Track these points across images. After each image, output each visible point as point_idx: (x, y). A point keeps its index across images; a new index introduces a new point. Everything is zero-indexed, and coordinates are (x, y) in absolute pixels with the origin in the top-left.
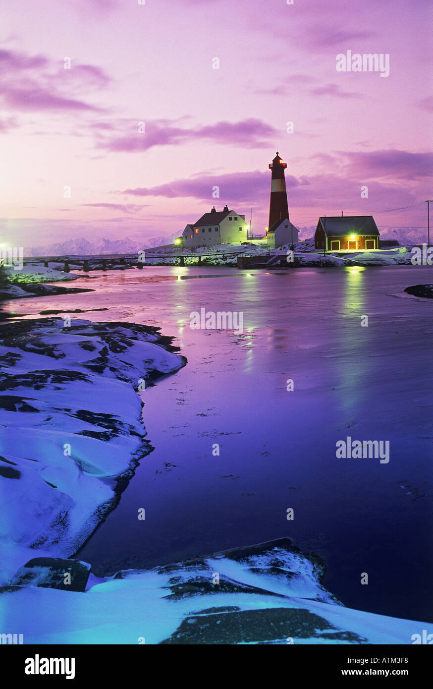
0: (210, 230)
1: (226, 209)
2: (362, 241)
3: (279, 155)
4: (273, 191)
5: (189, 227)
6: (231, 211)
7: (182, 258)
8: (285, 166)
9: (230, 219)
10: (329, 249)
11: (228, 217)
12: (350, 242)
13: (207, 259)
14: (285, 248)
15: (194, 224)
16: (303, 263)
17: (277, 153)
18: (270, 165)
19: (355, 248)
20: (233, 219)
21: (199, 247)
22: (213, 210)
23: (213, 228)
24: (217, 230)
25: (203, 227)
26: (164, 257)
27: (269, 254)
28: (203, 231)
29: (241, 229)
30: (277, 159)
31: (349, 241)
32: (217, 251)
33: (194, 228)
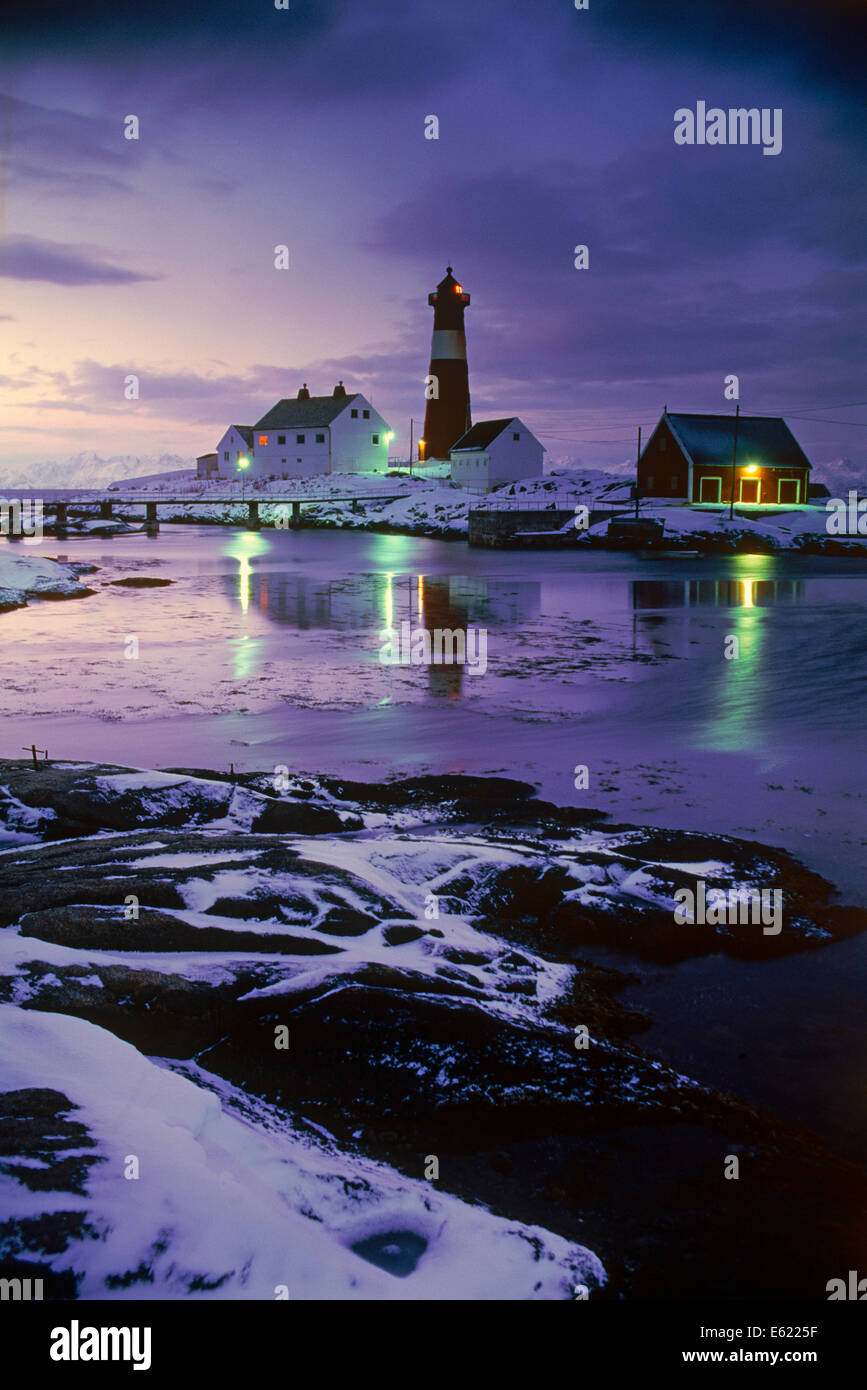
0: (301, 439)
1: (340, 391)
2: (769, 480)
3: (452, 274)
4: (438, 357)
5: (239, 438)
6: (354, 396)
8: (464, 301)
9: (354, 414)
10: (696, 499)
11: (347, 411)
12: (744, 481)
13: (312, 510)
14: (523, 489)
15: (253, 425)
17: (449, 270)
18: (431, 296)
19: (754, 500)
20: (360, 414)
21: (272, 478)
22: (304, 393)
23: (310, 435)
24: (320, 439)
25: (281, 433)
26: (186, 503)
28: (282, 440)
29: (376, 440)
30: (449, 283)
31: (743, 478)
32: (333, 492)
33: (254, 432)
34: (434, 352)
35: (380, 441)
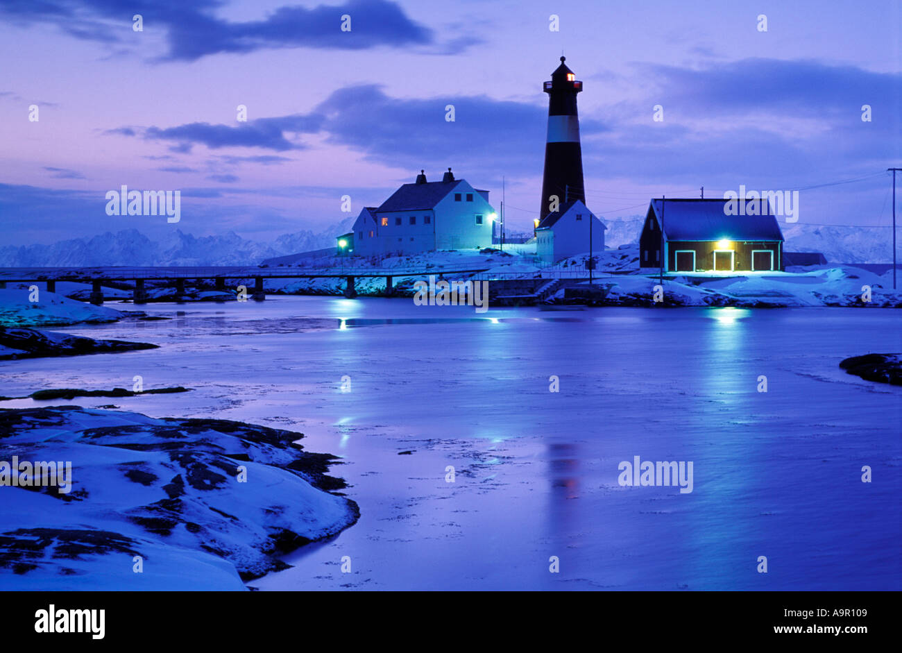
0: (413, 221)
1: (449, 177)
2: (743, 252)
3: (565, 63)
4: (555, 140)
5: (368, 214)
6: (460, 181)
7: (350, 279)
8: (577, 87)
9: (458, 198)
10: (672, 268)
11: (451, 195)
12: (717, 253)
13: (405, 283)
14: (574, 263)
15: (378, 207)
16: (613, 296)
17: (563, 59)
18: (545, 84)
19: (728, 268)
20: (464, 197)
21: (389, 256)
22: (422, 178)
23: (420, 216)
24: (427, 220)
25: (397, 215)
26: (312, 277)
27: (540, 276)
28: (399, 222)
29: (480, 220)
30: (562, 72)
31: (715, 251)
32: (428, 267)
33: (378, 215)
34: (549, 136)
35: (483, 221)
